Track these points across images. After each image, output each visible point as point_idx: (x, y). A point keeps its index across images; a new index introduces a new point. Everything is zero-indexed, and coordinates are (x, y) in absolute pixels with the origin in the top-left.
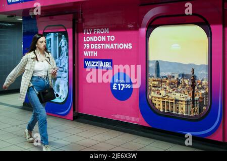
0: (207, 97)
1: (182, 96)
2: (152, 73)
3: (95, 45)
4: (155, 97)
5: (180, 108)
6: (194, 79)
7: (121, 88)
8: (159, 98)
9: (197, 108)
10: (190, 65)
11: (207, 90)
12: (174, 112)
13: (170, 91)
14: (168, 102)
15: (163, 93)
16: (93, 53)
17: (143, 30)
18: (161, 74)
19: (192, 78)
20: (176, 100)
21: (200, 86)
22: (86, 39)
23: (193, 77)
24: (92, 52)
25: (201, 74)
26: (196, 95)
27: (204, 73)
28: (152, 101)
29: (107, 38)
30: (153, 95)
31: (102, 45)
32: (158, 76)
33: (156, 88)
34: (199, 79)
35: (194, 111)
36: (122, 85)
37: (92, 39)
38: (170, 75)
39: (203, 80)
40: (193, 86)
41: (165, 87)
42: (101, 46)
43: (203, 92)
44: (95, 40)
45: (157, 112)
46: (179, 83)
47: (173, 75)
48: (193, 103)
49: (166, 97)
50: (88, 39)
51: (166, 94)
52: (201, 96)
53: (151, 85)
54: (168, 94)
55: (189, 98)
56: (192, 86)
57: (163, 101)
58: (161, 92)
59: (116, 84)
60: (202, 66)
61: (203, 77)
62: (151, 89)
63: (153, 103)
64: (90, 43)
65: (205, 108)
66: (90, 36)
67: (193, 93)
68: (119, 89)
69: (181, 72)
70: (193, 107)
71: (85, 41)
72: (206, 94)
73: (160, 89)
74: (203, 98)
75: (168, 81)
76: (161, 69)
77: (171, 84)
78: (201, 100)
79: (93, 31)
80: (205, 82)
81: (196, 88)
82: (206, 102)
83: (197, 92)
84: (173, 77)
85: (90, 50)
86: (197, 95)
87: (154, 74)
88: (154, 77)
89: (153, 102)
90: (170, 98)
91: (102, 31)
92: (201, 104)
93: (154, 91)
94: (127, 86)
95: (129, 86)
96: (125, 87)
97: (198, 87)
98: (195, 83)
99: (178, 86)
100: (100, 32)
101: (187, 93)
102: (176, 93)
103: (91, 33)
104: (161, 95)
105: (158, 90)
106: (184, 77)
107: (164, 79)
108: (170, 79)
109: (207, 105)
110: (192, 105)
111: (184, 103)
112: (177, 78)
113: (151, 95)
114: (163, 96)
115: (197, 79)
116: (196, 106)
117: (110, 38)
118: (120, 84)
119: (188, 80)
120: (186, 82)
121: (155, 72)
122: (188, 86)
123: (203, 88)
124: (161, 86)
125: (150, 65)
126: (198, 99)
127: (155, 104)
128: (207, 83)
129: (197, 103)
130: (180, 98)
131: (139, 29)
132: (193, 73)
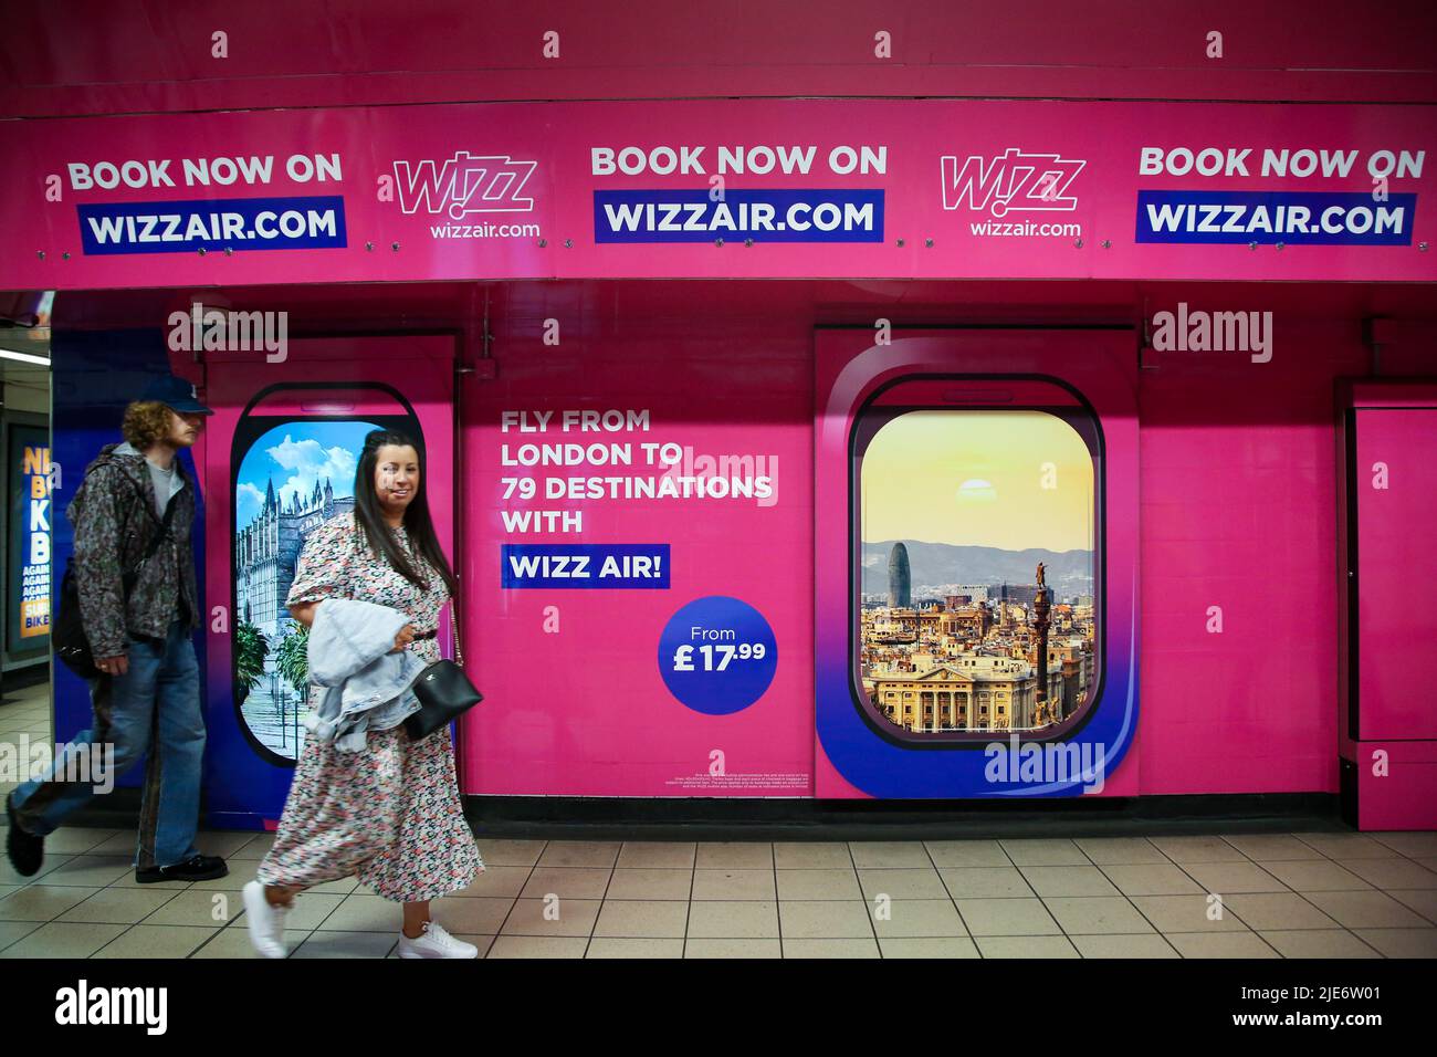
0: (1089, 659)
1: (1000, 667)
2: (876, 587)
3: (572, 481)
4: (893, 683)
5: (992, 710)
6: (1045, 602)
7: (716, 663)
8: (910, 684)
9: (1054, 701)
10: (1028, 554)
11: (1091, 635)
12: (969, 729)
13: (954, 653)
14: (947, 695)
15: (924, 662)
16: (559, 521)
18: (917, 593)
19: (1038, 600)
20: (978, 684)
21: (1066, 625)
22: (513, 456)
23: (1043, 594)
24: (552, 515)
25: (1071, 584)
26: (1052, 656)
27: (1080, 576)
28: (875, 697)
29: (639, 455)
30: (877, 674)
31: (614, 481)
32: (903, 599)
33: (896, 649)
34: (1062, 600)
35: (1045, 713)
36: (719, 648)
37: (551, 454)
38: (954, 593)
39: (1076, 602)
40: (1042, 627)
41: (932, 638)
42: (607, 487)
43: (1075, 642)
44: (569, 462)
45: (899, 740)
46: (988, 621)
47: (968, 593)
48: (1043, 686)
49: (938, 678)
50: (529, 455)
51: (939, 667)
52: (1069, 658)
53: (874, 637)
54: (947, 665)
55: (1028, 668)
56: (1037, 625)
57: (923, 694)
58: (915, 660)
59: (690, 649)
60: (1072, 553)
61: (1076, 592)
62: (872, 655)
63: (882, 708)
64: (540, 473)
65: (1082, 697)
66: (538, 441)
67: (1043, 649)
68: (708, 666)
69: (998, 580)
70: (1042, 697)
71: (506, 462)
72: (1088, 648)
73: (911, 648)
74: (1075, 665)
76: (914, 574)
77: (956, 625)
78: (1068, 672)
79: (556, 421)
80: (1085, 609)
81: (1052, 632)
82: (1087, 676)
83: (1056, 645)
84: (967, 600)
85: (539, 502)
86: (1057, 656)
87: (887, 595)
88: (884, 605)
89: (882, 700)
90: (952, 678)
91: (613, 421)
92: (1071, 685)
93: (887, 660)
94: (746, 651)
95: (760, 651)
96: (736, 657)
97: (1059, 629)
98: (1048, 617)
99: (984, 633)
100: (600, 424)
101: (1020, 653)
102: (977, 660)
103: (543, 428)
104: (914, 670)
105: (902, 652)
106: (1009, 599)
107: (930, 610)
108: (954, 607)
109: (1089, 686)
110: (1039, 692)
111: (1009, 688)
112: (982, 603)
113: (873, 674)
114: (923, 675)
115: (1056, 600)
116: (1053, 696)
117: (657, 453)
118: (714, 644)
119: (1025, 605)
120: (1015, 616)
121: (889, 588)
122: (1022, 629)
123: (1078, 630)
124: (918, 637)
125: (869, 561)
126: (1058, 670)
127: (891, 708)
128: (1091, 610)
129: (1054, 684)
130: (992, 674)
131: (817, 421)
132: (1043, 581)
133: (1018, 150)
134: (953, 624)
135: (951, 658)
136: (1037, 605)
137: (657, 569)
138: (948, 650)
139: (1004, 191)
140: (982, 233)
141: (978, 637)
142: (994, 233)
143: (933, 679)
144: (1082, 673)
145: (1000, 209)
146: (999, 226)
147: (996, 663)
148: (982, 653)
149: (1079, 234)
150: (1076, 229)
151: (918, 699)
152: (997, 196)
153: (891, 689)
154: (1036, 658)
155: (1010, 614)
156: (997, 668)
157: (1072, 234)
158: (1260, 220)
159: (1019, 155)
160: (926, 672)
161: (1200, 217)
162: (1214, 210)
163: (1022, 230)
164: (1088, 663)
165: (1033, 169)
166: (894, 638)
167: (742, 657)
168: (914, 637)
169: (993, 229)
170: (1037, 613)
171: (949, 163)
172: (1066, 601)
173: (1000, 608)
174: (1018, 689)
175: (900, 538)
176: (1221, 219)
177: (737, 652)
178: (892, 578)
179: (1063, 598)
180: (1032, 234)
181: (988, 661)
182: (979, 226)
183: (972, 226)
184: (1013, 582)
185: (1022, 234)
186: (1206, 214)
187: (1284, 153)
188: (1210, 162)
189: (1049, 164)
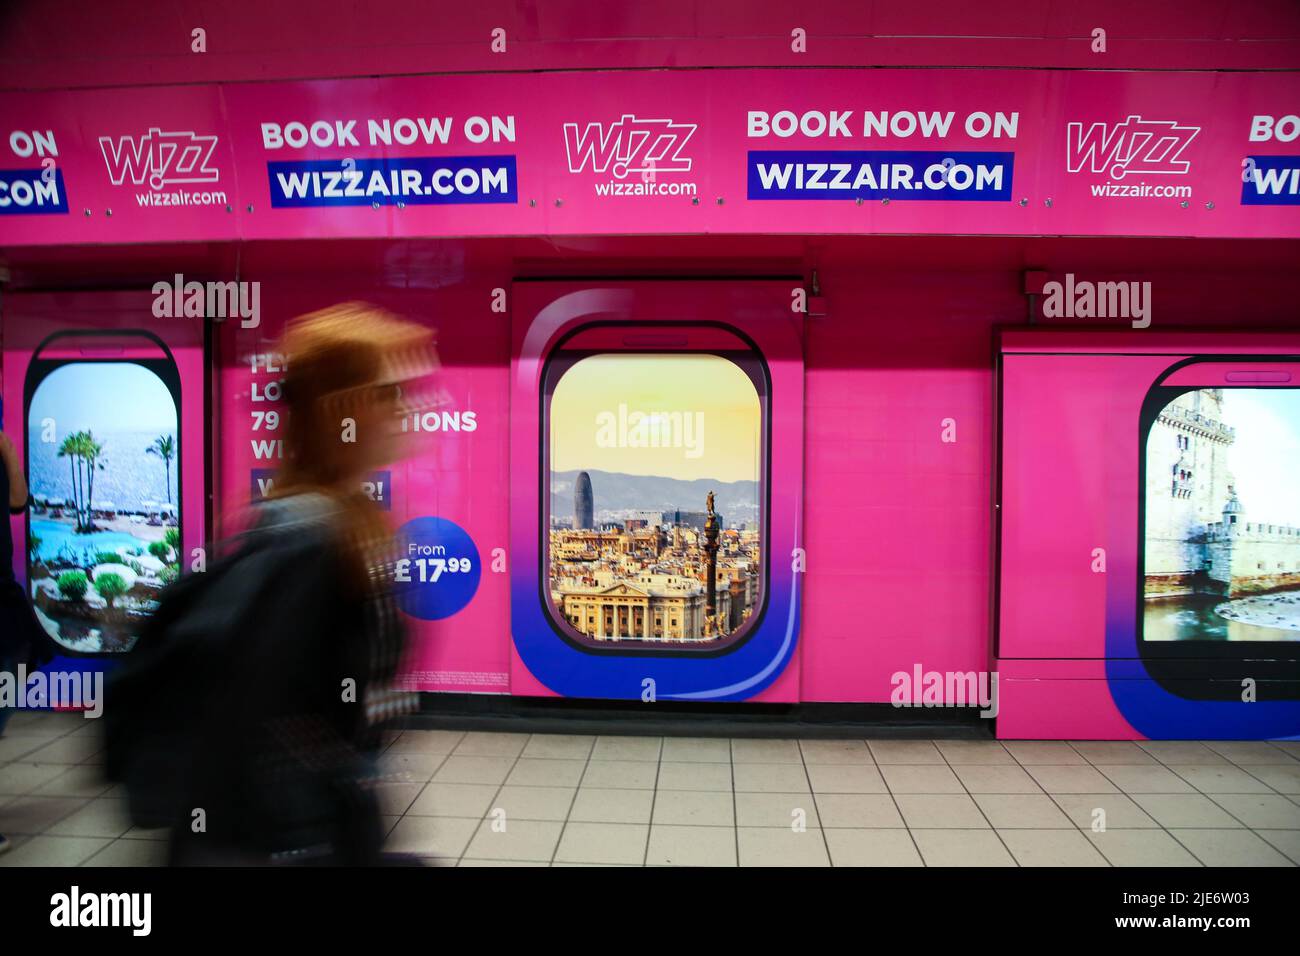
0: (754, 579)
1: (673, 584)
2: (563, 510)
4: (577, 596)
5: (666, 623)
6: (714, 527)
7: (429, 576)
9: (722, 616)
10: (699, 484)
11: (756, 558)
12: (645, 638)
13: (632, 571)
15: (605, 578)
18: (599, 516)
19: (708, 525)
21: (734, 548)
23: (713, 520)
25: (738, 512)
27: (747, 505)
28: (562, 608)
30: (565, 589)
32: (587, 522)
33: (580, 566)
34: (730, 525)
36: (432, 562)
38: (632, 518)
39: (743, 527)
41: (613, 557)
43: (742, 564)
45: (584, 646)
46: (663, 543)
47: (643, 517)
48: (712, 602)
49: (617, 592)
51: (618, 582)
52: (736, 578)
53: (561, 555)
54: (626, 582)
55: (699, 586)
58: (597, 576)
60: (738, 484)
61: (743, 520)
62: (559, 571)
63: (569, 618)
65: (747, 613)
67: (712, 569)
68: (423, 578)
69: (673, 506)
70: (711, 612)
72: (753, 569)
73: (593, 566)
74: (742, 584)
75: (623, 539)
76: (597, 500)
77: (635, 545)
78: (735, 590)
80: (751, 535)
82: (753, 593)
83: (724, 566)
84: (644, 523)
86: (725, 576)
87: (572, 518)
88: (570, 527)
89: (568, 610)
90: (630, 593)
92: (737, 601)
93: (572, 575)
94: (455, 565)
95: (466, 566)
96: (446, 570)
97: (727, 552)
98: (717, 540)
99: (659, 553)
101: (691, 571)
102: (653, 577)
104: (597, 584)
105: (586, 569)
106: (682, 523)
107: (611, 531)
108: (632, 530)
109: (754, 603)
110: (709, 608)
112: (658, 527)
113: (560, 588)
114: (604, 589)
115: (724, 526)
116: (721, 611)
118: (427, 558)
119: (696, 530)
120: (687, 538)
121: (574, 512)
122: (693, 551)
123: (745, 552)
124: (600, 556)
125: (557, 488)
126: (726, 588)
127: (577, 619)
128: (757, 535)
129: (722, 600)
130: (666, 590)
131: (513, 365)
132: (713, 508)
133: (633, 116)
134: (631, 545)
135: (629, 575)
136: (707, 530)
137: (380, 493)
138: (626, 568)
139: (623, 155)
140: (606, 193)
141: (653, 557)
142: (617, 193)
143: (614, 593)
144: (748, 592)
146: (621, 186)
147: (670, 581)
148: (658, 571)
149: (695, 192)
150: (692, 188)
151: (600, 611)
152: (617, 159)
153: (576, 602)
154: (706, 577)
155: (683, 538)
156: (670, 585)
157: (688, 192)
158: (865, 177)
159: (634, 121)
160: (607, 587)
161: (808, 175)
162: (821, 169)
163: (644, 189)
164: (754, 583)
165: (649, 132)
166: (578, 556)
167: (451, 570)
168: (596, 556)
169: (615, 189)
170: (707, 536)
171: (571, 130)
172: (733, 526)
173: (673, 532)
174: (689, 604)
176: (828, 176)
177: (447, 566)
178: (577, 503)
179: (730, 523)
180: (651, 193)
181: (663, 578)
182: (602, 186)
183: (596, 186)
184: (685, 509)
185: (642, 193)
186: (813, 172)
187: (884, 115)
188: (813, 124)
189: (663, 128)
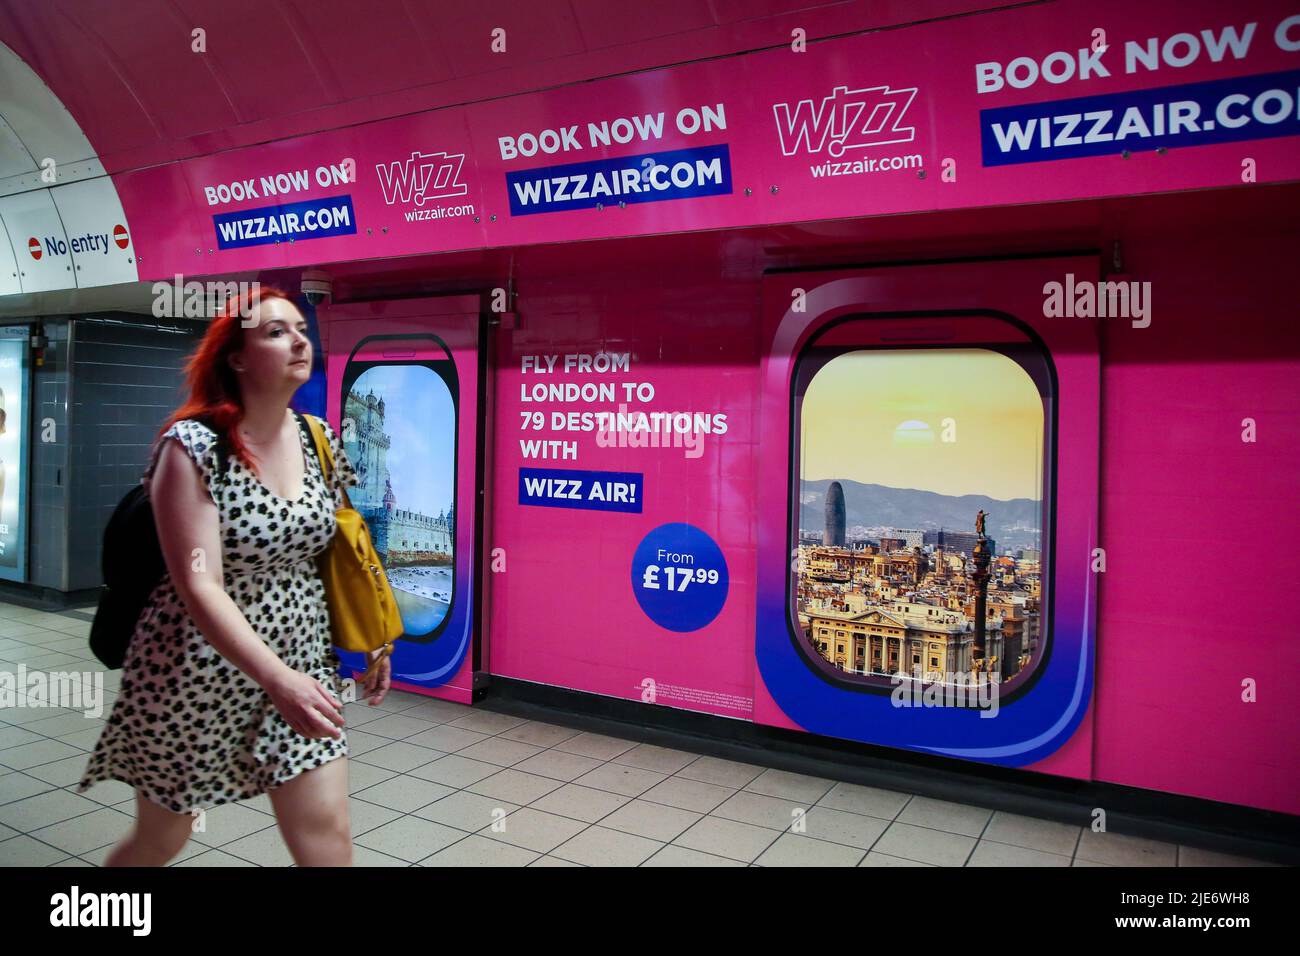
0: (1034, 619)
1: (934, 617)
2: (813, 525)
3: (571, 415)
4: (826, 621)
5: (925, 661)
6: (985, 552)
7: (677, 584)
8: (843, 623)
9: (993, 659)
10: (969, 500)
11: (1036, 593)
13: (888, 597)
14: (879, 639)
15: (857, 603)
16: (560, 449)
17: (780, 366)
18: (853, 532)
19: (977, 550)
20: (912, 632)
21: (1008, 580)
22: (529, 393)
23: (983, 544)
24: (555, 444)
25: (1015, 535)
26: (992, 612)
27: (1026, 529)
28: (809, 633)
29: (621, 393)
30: (814, 610)
32: (838, 538)
33: (830, 587)
34: (1004, 552)
36: (680, 571)
37: (556, 392)
38: (889, 536)
39: (1020, 555)
40: (981, 579)
41: (865, 580)
43: (1019, 599)
44: (569, 399)
45: (831, 676)
46: (923, 568)
47: (902, 536)
48: (980, 642)
49: (870, 620)
50: (540, 393)
51: (871, 609)
52: (1010, 615)
53: (810, 573)
54: (880, 609)
55: (964, 621)
56: (975, 577)
57: (855, 635)
58: (848, 599)
59: (656, 569)
60: (1015, 503)
61: (1020, 545)
62: (808, 591)
63: (816, 643)
64: (547, 408)
66: (547, 380)
67: (981, 603)
68: (671, 587)
69: (935, 525)
71: (524, 398)
72: (1033, 606)
73: (844, 588)
74: (1018, 624)
75: (877, 560)
76: (850, 514)
77: (891, 569)
78: (1009, 630)
79: (560, 364)
80: (1030, 564)
81: (992, 586)
82: (1031, 637)
83: (996, 600)
84: (902, 544)
85: (547, 434)
86: (998, 613)
87: (822, 533)
88: (819, 542)
89: (816, 635)
90: (884, 622)
91: (602, 363)
92: (1012, 646)
93: (821, 596)
94: (703, 575)
95: (714, 577)
96: (693, 580)
97: (1000, 584)
98: (988, 569)
99: (918, 579)
100: (592, 367)
101: (956, 604)
102: (910, 606)
103: (551, 371)
104: (847, 610)
105: (836, 591)
106: (946, 546)
107: (864, 550)
108: (888, 550)
109: (1033, 649)
110: (976, 648)
111: (943, 640)
112: (917, 548)
113: (808, 610)
114: (856, 615)
115: (997, 552)
116: (992, 654)
117: (634, 391)
118: (676, 566)
119: (963, 554)
120: (951, 564)
121: (825, 526)
122: (959, 579)
123: (1022, 586)
124: (851, 576)
125: (807, 498)
126: (998, 627)
127: (825, 646)
128: (1037, 566)
129: (993, 641)
130: (926, 623)
131: (763, 362)
132: (983, 530)
133: (845, 88)
134: (887, 567)
135: (884, 602)
136: (976, 555)
137: (633, 495)
138: (881, 594)
139: (838, 130)
140: (822, 175)
141: (912, 583)
142: (834, 174)
143: (866, 621)
144: (1025, 634)
145: (837, 148)
146: (839, 165)
147: (930, 612)
148: (917, 600)
149: (920, 164)
150: (916, 160)
151: (850, 639)
152: (833, 136)
153: (824, 626)
154: (973, 612)
155: (947, 563)
156: (931, 617)
157: (913, 165)
158: (1133, 124)
159: (847, 93)
160: (859, 614)
161: (1056, 130)
162: (1072, 121)
163: (864, 167)
164: (1033, 624)
165: (864, 104)
166: (828, 576)
167: (698, 580)
168: (848, 577)
169: (833, 169)
170: (975, 563)
171: (781, 111)
172: (1008, 553)
173: (936, 555)
174: (953, 642)
175: (837, 477)
176: (1083, 129)
177: (695, 576)
178: (828, 517)
179: (1005, 550)
180: (872, 170)
181: (924, 609)
182: (818, 168)
183: (812, 168)
184: (951, 529)
185: (861, 171)
186: (1063, 126)
187: (1153, 43)
188: (1058, 67)
189: (879, 97)
